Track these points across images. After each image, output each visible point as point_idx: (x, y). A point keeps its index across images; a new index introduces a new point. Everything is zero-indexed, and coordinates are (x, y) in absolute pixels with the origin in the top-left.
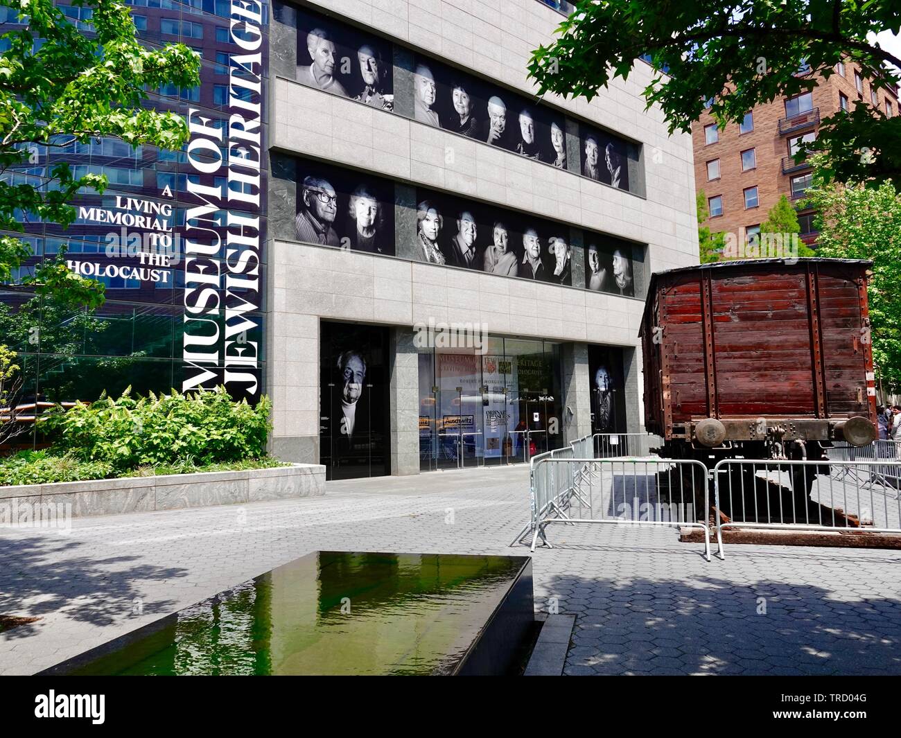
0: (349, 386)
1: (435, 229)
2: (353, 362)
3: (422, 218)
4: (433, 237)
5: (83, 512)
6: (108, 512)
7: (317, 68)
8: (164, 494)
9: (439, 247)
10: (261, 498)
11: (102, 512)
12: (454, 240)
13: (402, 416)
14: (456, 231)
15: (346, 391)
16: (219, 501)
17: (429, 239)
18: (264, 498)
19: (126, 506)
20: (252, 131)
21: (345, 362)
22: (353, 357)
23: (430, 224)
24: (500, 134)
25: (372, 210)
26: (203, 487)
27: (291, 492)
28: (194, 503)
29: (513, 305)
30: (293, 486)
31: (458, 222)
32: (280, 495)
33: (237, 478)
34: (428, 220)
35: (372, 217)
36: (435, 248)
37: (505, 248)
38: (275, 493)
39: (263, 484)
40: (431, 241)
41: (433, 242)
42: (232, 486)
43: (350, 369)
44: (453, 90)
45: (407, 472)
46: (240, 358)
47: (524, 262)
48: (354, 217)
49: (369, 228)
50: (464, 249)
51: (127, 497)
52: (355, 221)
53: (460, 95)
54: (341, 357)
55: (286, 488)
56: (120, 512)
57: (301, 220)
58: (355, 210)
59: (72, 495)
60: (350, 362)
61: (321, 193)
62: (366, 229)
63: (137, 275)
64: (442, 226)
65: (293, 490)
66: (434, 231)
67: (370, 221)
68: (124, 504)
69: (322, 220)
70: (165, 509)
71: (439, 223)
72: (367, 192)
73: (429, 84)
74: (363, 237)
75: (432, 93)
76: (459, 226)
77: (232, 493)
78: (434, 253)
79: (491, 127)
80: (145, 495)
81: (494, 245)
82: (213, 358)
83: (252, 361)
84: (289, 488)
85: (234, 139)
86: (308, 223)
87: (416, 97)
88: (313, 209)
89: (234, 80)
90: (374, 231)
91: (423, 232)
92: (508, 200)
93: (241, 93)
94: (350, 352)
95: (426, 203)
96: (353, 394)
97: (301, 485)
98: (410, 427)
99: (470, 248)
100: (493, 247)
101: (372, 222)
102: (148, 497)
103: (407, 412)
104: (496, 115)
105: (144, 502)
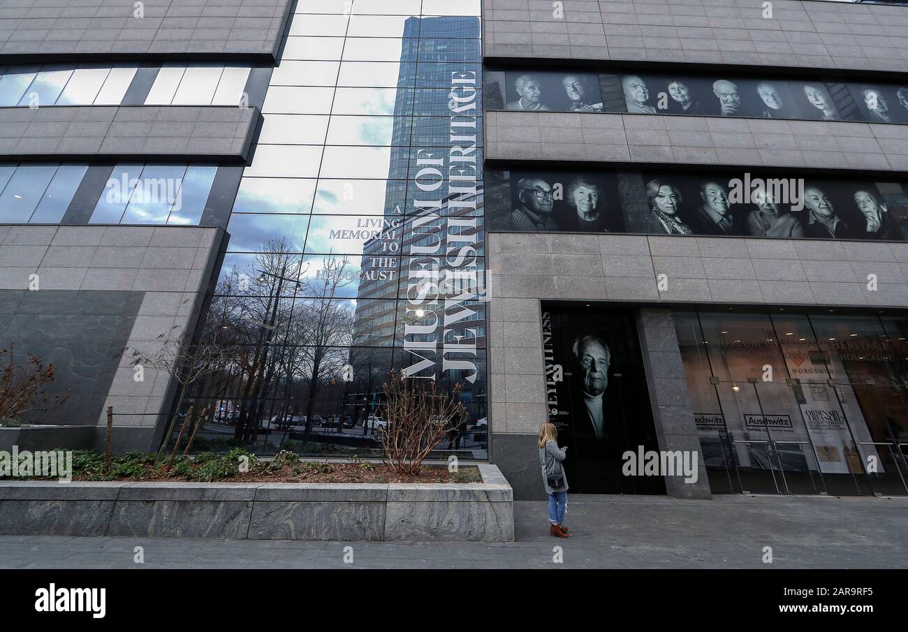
0: (590, 375)
1: (672, 204)
2: (593, 348)
3: (653, 195)
4: (671, 212)
5: (156, 531)
6: (187, 534)
7: (525, 100)
8: (263, 514)
9: (681, 219)
10: (403, 534)
11: (179, 532)
12: (700, 211)
13: (668, 414)
14: (703, 202)
15: (587, 381)
16: (338, 535)
17: (666, 213)
18: (408, 536)
19: (210, 527)
20: (468, 155)
21: (582, 348)
22: (592, 343)
23: (665, 198)
24: (735, 108)
25: (593, 197)
26: (318, 509)
27: (454, 530)
28: (301, 533)
29: (810, 270)
30: (456, 521)
31: (702, 194)
32: (433, 534)
33: (369, 499)
34: (661, 196)
35: (593, 202)
36: (676, 222)
37: (776, 211)
38: (427, 529)
39: (408, 511)
40: (670, 216)
41: (672, 216)
42: (359, 512)
43: (589, 356)
44: (668, 86)
45: (690, 494)
46: (459, 346)
47: (812, 222)
48: (574, 205)
49: (591, 212)
50: (717, 218)
51: (214, 515)
52: (575, 208)
53: (676, 88)
54: (576, 343)
55: (445, 523)
56: (200, 536)
57: (517, 215)
58: (574, 199)
59: (150, 505)
60: (588, 348)
61: (536, 190)
62: (587, 215)
63: (368, 276)
64: (681, 199)
65: (456, 526)
66: (671, 206)
67: (592, 206)
68: (208, 525)
69: (538, 212)
70: (261, 538)
71: (676, 197)
72: (585, 182)
73: (639, 88)
74: (586, 221)
75: (644, 93)
76: (703, 197)
77: (358, 523)
78: (676, 226)
79: (723, 105)
80: (237, 513)
81: (759, 209)
82: (431, 346)
83: (471, 349)
84: (450, 523)
85: (453, 163)
86: (525, 217)
87: (626, 99)
88: (530, 204)
89: (453, 124)
90: (598, 214)
91: (657, 208)
92: (764, 161)
93: (460, 131)
94: (587, 337)
95: (655, 182)
96: (597, 385)
97: (470, 520)
98: (683, 429)
99: (725, 216)
100: (758, 213)
101: (594, 207)
102: (241, 517)
103: (674, 408)
104: (725, 95)
105: (235, 523)
